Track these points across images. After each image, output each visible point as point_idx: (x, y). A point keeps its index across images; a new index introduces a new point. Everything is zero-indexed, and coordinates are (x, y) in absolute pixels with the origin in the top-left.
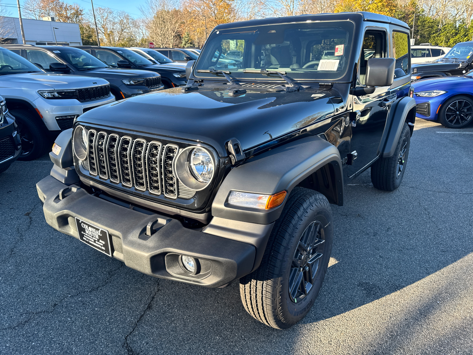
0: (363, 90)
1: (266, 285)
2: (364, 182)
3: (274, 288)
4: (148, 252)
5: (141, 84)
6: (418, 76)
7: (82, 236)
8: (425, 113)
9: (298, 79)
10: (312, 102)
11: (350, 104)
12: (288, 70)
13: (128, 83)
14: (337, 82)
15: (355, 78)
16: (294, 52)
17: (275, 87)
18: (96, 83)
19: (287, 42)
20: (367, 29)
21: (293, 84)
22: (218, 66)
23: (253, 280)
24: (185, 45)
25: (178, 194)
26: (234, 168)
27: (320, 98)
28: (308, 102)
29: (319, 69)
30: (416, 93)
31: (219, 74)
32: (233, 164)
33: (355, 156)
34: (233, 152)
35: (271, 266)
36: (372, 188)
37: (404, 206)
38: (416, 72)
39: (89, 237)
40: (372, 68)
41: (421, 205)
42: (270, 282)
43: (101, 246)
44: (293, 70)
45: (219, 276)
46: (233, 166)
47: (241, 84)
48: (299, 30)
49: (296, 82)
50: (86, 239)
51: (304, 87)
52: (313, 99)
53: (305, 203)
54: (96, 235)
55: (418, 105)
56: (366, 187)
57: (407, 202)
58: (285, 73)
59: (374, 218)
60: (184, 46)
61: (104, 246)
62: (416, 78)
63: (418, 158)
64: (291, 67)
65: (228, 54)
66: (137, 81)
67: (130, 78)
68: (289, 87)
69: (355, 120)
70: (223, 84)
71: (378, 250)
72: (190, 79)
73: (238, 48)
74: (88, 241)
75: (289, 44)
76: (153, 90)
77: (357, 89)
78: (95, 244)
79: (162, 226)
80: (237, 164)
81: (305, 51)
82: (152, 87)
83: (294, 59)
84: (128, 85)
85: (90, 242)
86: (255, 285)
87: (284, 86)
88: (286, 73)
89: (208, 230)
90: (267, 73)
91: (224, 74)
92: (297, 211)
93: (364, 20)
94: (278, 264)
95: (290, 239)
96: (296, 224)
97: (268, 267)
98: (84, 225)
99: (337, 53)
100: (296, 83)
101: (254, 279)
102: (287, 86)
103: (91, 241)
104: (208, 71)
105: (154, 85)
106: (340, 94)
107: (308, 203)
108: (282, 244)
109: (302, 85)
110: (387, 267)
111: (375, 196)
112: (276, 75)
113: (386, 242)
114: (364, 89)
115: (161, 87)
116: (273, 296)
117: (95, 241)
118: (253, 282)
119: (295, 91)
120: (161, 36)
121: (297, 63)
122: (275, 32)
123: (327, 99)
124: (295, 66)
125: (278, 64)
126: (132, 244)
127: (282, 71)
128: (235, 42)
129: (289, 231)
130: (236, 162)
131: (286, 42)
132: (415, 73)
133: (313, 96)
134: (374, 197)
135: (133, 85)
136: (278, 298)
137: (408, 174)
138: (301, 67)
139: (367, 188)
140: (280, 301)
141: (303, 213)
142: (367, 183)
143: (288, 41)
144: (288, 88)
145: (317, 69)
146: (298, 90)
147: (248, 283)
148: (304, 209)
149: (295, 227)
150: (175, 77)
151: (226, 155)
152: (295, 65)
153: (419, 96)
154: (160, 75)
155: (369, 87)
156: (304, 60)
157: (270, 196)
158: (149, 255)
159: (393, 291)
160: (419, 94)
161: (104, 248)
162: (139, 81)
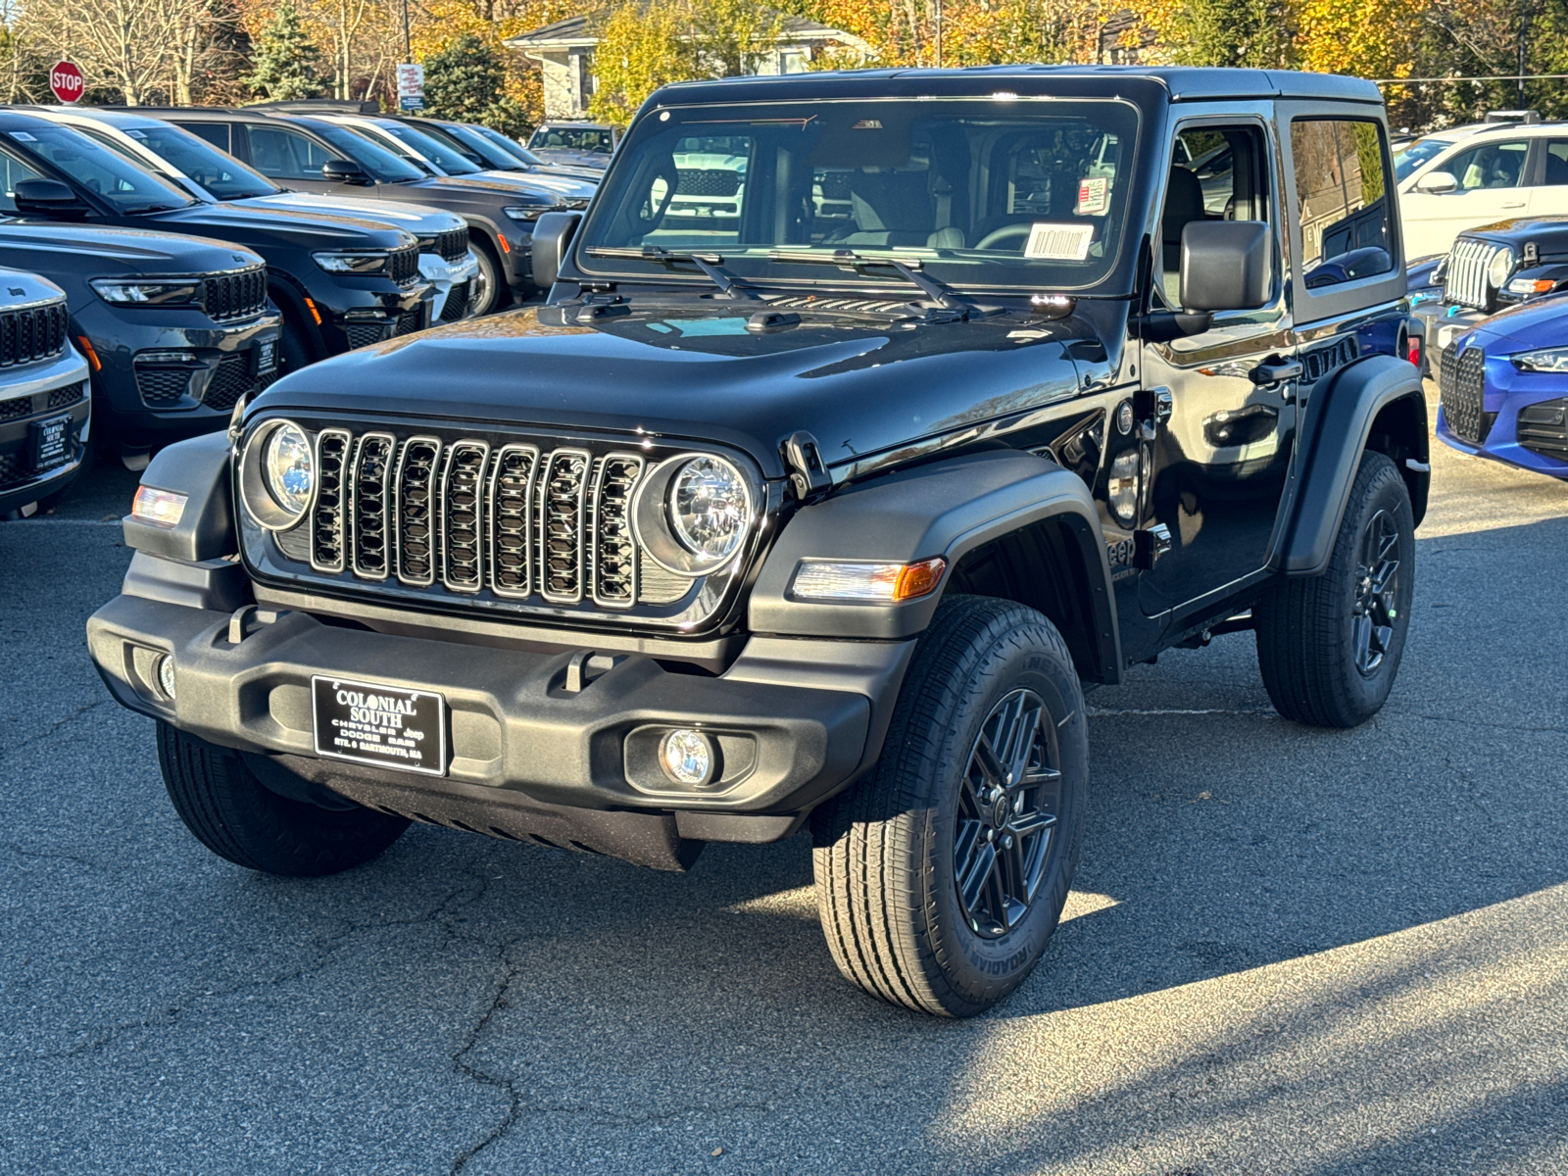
0: (1174, 321)
1: (893, 830)
2: (1242, 705)
3: (914, 840)
4: (581, 723)
5: (184, 303)
6: (1543, 278)
7: (327, 736)
8: (1558, 446)
9: (964, 286)
10: (1010, 351)
11: (1133, 367)
12: (928, 254)
13: (120, 296)
14: (1089, 296)
15: (1146, 280)
16: (940, 178)
17: (888, 308)
18: (20, 292)
19: (921, 160)
20: (1181, 127)
21: (948, 301)
22: (513, 215)
23: (855, 824)
24: (275, 80)
25: (639, 593)
26: (804, 508)
27: (1036, 342)
28: (996, 352)
29: (1030, 253)
30: (1517, 358)
31: (676, 264)
32: (801, 496)
33: (1164, 543)
34: (802, 465)
35: (907, 776)
36: (1274, 720)
37: (1385, 768)
38: (1534, 257)
39: (363, 731)
40: (1198, 254)
41: (1451, 765)
42: (903, 820)
43: (408, 749)
44: (944, 253)
45: (780, 770)
46: (800, 504)
47: (766, 297)
48: (963, 121)
49: (955, 293)
50: (346, 743)
51: (983, 308)
52: (1013, 345)
53: (995, 621)
54: (393, 716)
55: (1527, 413)
56: (1250, 717)
57: (1398, 758)
58: (917, 265)
59: (1265, 801)
60: (269, 86)
61: (419, 746)
62: (1532, 289)
63: (1490, 627)
64: (932, 239)
65: (542, 141)
66: (159, 289)
67: (129, 269)
68: (936, 309)
69: (1152, 418)
70: (702, 297)
71: (1262, 875)
72: (560, 281)
73: (594, 108)
74: (354, 745)
75: (927, 167)
76: (232, 330)
77: (1154, 320)
78: (383, 750)
79: (602, 672)
80: (812, 498)
81: (986, 172)
82: (229, 316)
83: (944, 207)
84: (116, 304)
85: (363, 746)
86: (861, 837)
87: (917, 305)
88: (922, 265)
89: (735, 675)
90: (858, 263)
91: (699, 263)
92: (974, 638)
93: (1171, 101)
94: (926, 770)
95: (955, 708)
96: (972, 671)
97: (899, 779)
98: (349, 696)
99: (1086, 203)
100: (956, 297)
101: (859, 821)
102: (927, 305)
103: (365, 741)
104: (637, 252)
105: (239, 306)
106: (1098, 335)
107: (1004, 623)
108: (936, 718)
109: (977, 303)
110: (1281, 911)
111: (1279, 742)
112: (890, 269)
113: (1295, 858)
114: (1177, 317)
115: (263, 319)
116: (913, 861)
117: (384, 740)
118: (858, 829)
119: (954, 321)
120: (127, 27)
121: (953, 225)
122: (878, 124)
123: (1058, 348)
124: (949, 240)
125: (882, 227)
126: (532, 711)
127: (907, 256)
128: (576, 73)
129: (954, 685)
130: (809, 492)
131: (916, 159)
132: (1530, 264)
133: (1012, 335)
134: (1276, 745)
135: (141, 305)
136: (926, 871)
137: (1428, 678)
138: (970, 243)
139: (1251, 720)
140: (932, 881)
141: (991, 645)
142: (1254, 706)
143: (923, 156)
144: (933, 311)
145: (1022, 254)
146: (966, 318)
147: (840, 837)
148: (992, 636)
149: (969, 679)
150: (321, 267)
151: (783, 474)
152: (946, 232)
153: (1530, 370)
154: (261, 261)
155: (1191, 312)
156: (983, 214)
157: (905, 567)
158: (588, 730)
159: (1292, 957)
160: (1527, 358)
161: (417, 755)
162: (167, 288)
